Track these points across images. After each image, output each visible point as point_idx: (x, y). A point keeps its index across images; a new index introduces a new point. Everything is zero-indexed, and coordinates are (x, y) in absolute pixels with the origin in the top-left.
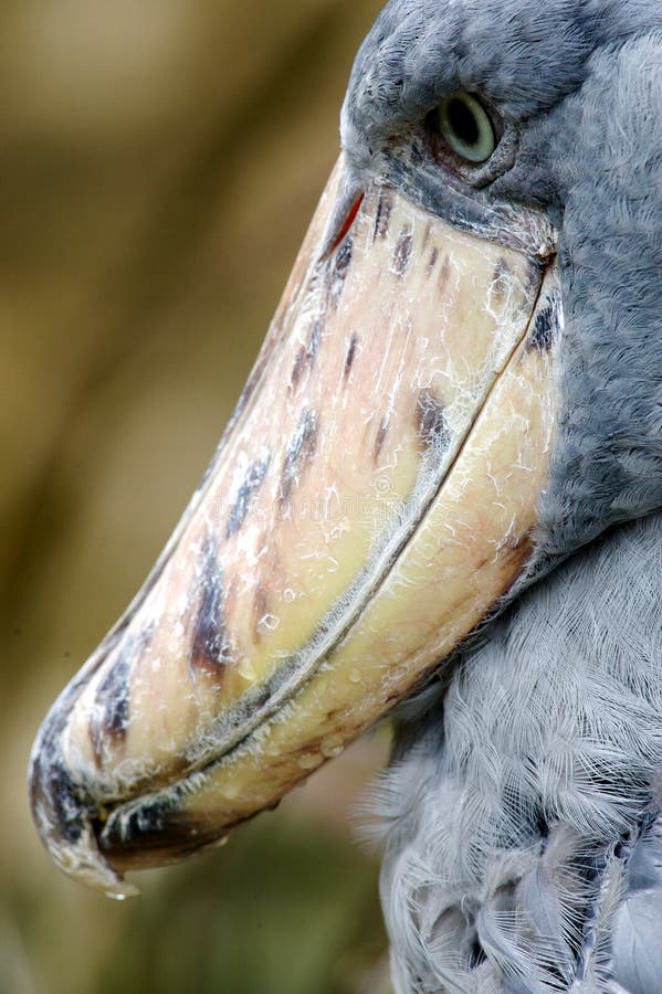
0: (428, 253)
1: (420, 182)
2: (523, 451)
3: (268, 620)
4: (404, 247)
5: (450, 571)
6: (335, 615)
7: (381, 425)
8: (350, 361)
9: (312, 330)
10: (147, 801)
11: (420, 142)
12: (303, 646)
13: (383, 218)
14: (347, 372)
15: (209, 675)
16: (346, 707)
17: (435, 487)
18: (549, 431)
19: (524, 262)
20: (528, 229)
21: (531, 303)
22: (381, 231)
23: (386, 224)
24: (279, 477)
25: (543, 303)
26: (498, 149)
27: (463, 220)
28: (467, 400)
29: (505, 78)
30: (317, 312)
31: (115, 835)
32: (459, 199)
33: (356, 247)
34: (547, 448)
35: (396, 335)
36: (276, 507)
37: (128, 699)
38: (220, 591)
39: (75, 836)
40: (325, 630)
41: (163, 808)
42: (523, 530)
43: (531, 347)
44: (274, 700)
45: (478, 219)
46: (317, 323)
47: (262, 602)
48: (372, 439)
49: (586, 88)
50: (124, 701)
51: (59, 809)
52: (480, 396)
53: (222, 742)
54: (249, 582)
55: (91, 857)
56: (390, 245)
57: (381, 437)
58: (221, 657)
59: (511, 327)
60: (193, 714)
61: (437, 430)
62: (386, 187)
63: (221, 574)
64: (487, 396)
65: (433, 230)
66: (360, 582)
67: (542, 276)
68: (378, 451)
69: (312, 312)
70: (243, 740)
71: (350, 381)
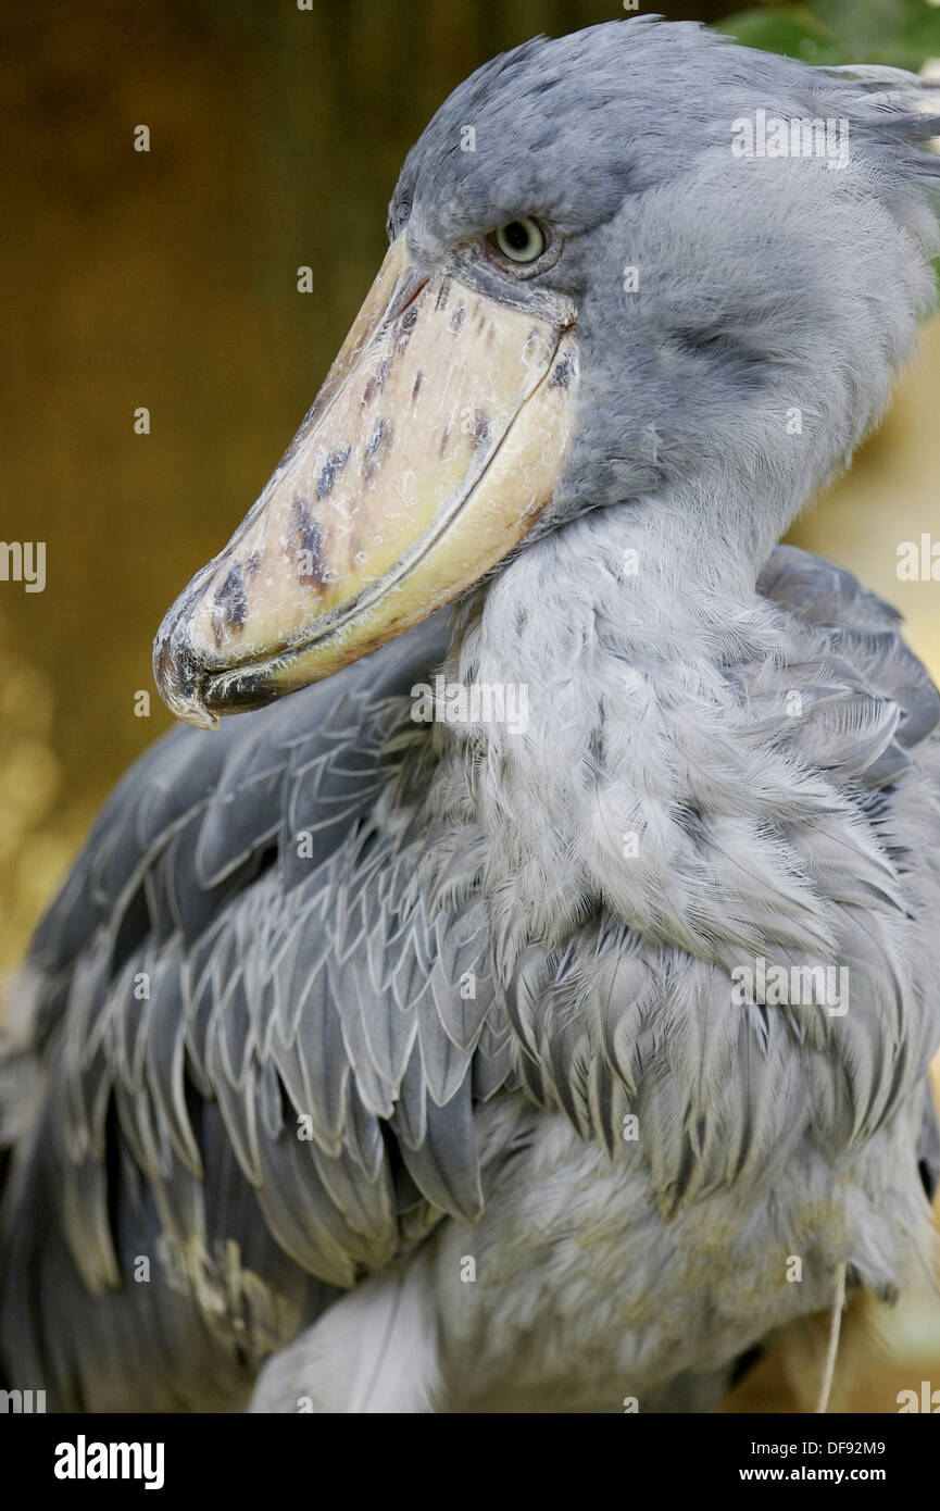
0: (478, 320)
1: (474, 273)
2: (546, 453)
3: (362, 556)
4: (459, 316)
5: (489, 530)
6: (410, 554)
7: (445, 431)
8: (417, 388)
9: (382, 366)
10: (247, 672)
11: (479, 247)
12: (386, 574)
13: (443, 296)
14: (415, 395)
15: (314, 590)
16: (405, 615)
17: (480, 474)
18: (565, 441)
19: (551, 329)
20: (558, 308)
21: (551, 356)
22: (441, 305)
23: (445, 300)
24: (362, 463)
25: (560, 358)
26: (546, 254)
27: (509, 300)
28: (505, 417)
29: (567, 207)
30: (385, 356)
31: (217, 695)
32: (505, 286)
33: (420, 314)
34: (562, 452)
35: (454, 374)
36: (362, 482)
37: (246, 603)
38: (319, 536)
39: (190, 692)
40: (401, 564)
41: (259, 678)
42: (539, 504)
43: (551, 386)
44: (357, 608)
45: (521, 300)
46: (385, 362)
47: (356, 545)
48: (438, 441)
49: (618, 220)
50: (242, 605)
51: (182, 673)
52: (513, 416)
53: (315, 634)
54: (345, 530)
55: (198, 706)
56: (449, 312)
57: (445, 439)
58: (324, 579)
59: (536, 371)
60: (300, 614)
61: (484, 436)
62: (449, 275)
63: (317, 524)
64: (517, 415)
65: (482, 305)
66: (428, 534)
67: (560, 338)
68: (443, 449)
69: (381, 355)
70: (330, 634)
71: (418, 401)
